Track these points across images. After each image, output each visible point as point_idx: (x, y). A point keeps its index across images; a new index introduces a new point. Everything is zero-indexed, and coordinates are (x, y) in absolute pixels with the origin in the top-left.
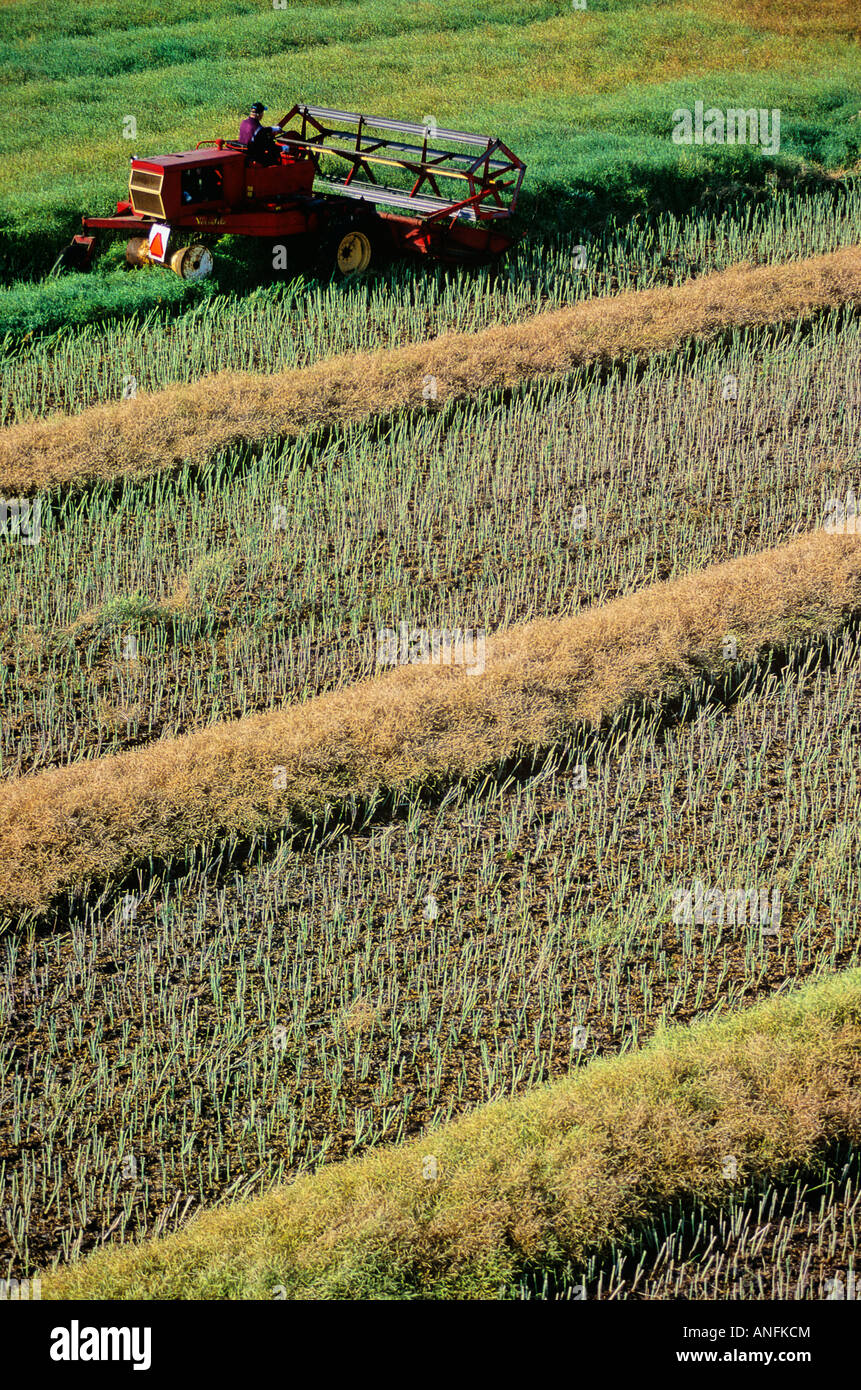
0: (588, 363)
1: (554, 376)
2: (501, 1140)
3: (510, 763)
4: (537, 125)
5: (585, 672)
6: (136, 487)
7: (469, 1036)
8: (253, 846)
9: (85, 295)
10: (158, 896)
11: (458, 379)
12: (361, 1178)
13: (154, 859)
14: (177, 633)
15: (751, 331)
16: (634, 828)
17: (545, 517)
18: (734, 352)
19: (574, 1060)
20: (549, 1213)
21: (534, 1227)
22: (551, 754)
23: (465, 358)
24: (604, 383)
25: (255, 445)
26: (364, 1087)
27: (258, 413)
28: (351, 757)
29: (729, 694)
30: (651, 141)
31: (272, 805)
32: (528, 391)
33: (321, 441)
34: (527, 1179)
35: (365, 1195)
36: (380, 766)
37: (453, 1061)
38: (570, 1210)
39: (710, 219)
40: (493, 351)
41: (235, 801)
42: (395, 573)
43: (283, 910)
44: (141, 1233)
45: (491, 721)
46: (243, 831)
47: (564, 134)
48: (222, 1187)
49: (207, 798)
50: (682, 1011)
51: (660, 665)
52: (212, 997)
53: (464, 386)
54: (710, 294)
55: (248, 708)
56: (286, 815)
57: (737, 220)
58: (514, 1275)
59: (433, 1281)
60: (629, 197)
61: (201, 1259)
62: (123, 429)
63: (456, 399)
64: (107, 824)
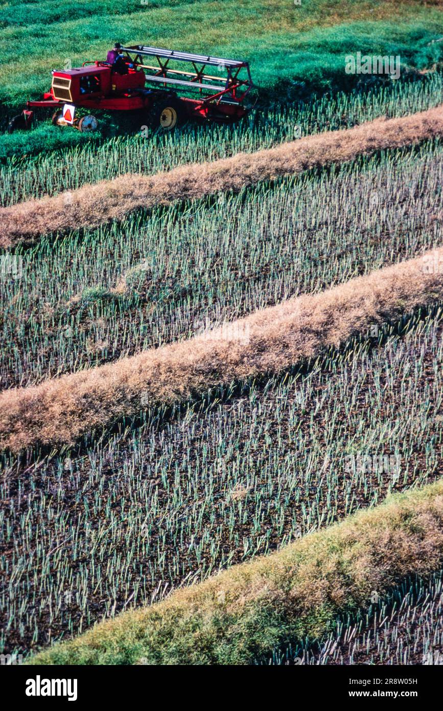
0: (311, 168)
1: (295, 175)
2: (320, 551)
3: (297, 366)
4: (271, 48)
5: (329, 321)
6: (91, 233)
7: (294, 501)
8: (174, 411)
9: (51, 137)
10: (129, 436)
11: (247, 176)
12: (253, 571)
13: (126, 418)
14: (121, 306)
15: (390, 151)
16: (362, 397)
17: (299, 245)
18: (383, 161)
19: (348, 511)
20: (348, 585)
21: (341, 592)
22: (317, 362)
23: (250, 166)
24: (320, 178)
25: (148, 211)
26: (244, 527)
27: (148, 195)
28: (219, 365)
29: (401, 330)
30: (330, 56)
31: (182, 390)
32: (282, 182)
33: (181, 208)
34: (335, 569)
35: (256, 580)
36: (233, 370)
37: (288, 513)
38: (358, 583)
39: (362, 95)
40: (263, 163)
41: (164, 388)
42: (226, 274)
43: (193, 441)
44: (145, 602)
45: (286, 346)
46: (168, 403)
47: (286, 53)
48: (181, 578)
49: (149, 387)
50: (397, 486)
51: (366, 317)
52: (163, 485)
53: (250, 180)
54: (368, 133)
55: (162, 342)
56: (189, 394)
57: (376, 96)
58: (334, 616)
59: (294, 620)
60: (322, 85)
61: (179, 613)
62: (81, 204)
63: (247, 187)
64: (101, 401)
